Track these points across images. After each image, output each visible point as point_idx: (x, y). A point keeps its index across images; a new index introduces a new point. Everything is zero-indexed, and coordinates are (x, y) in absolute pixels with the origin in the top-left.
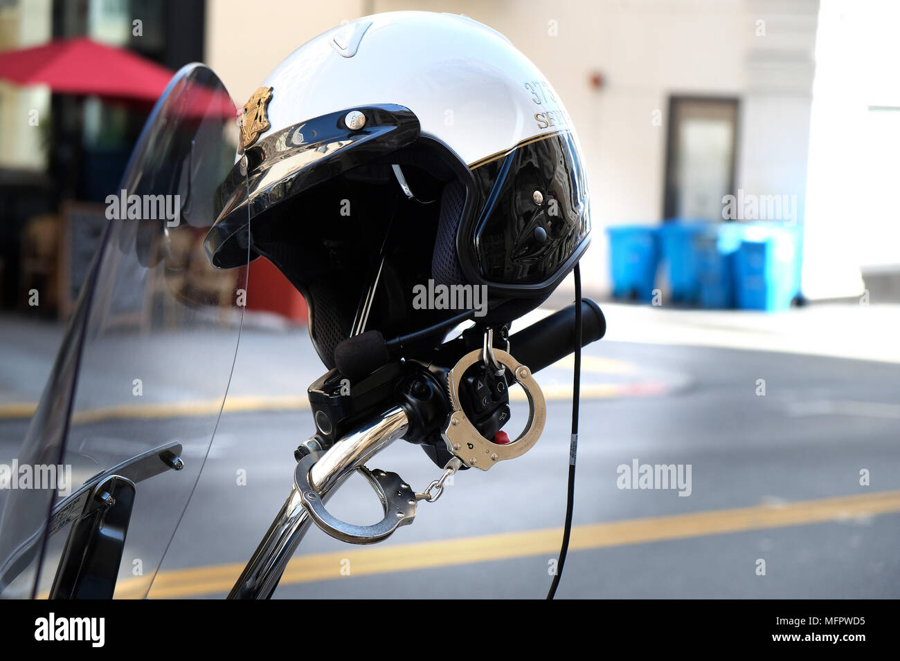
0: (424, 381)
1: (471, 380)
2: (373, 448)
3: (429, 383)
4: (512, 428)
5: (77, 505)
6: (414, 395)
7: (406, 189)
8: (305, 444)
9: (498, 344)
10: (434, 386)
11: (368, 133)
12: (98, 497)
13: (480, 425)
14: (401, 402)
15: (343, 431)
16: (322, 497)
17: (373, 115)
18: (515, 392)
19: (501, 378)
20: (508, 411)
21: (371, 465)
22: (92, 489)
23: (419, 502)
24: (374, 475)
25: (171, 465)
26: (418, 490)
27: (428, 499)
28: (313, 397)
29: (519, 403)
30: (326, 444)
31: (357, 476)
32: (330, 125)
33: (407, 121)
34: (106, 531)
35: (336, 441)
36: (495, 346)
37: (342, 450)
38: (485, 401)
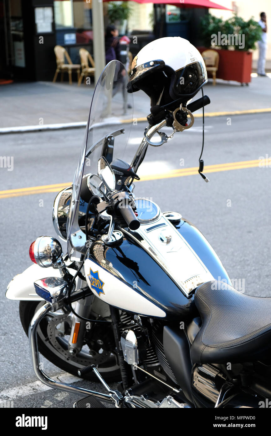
0: (169, 114)
1: (178, 114)
2: (160, 127)
3: (170, 115)
4: (188, 123)
5: (103, 141)
6: (167, 117)
7: (166, 76)
8: (147, 127)
9: (184, 106)
10: (171, 116)
11: (154, 66)
12: (107, 139)
13: (181, 123)
14: (165, 119)
15: (154, 124)
16: (149, 138)
17: (156, 62)
18: (188, 116)
19: (185, 113)
20: (187, 120)
21: (159, 131)
22: (106, 138)
23: (169, 138)
24: (160, 133)
25: (122, 133)
26: (168, 136)
27: (171, 137)
28: (148, 118)
29: (189, 118)
30: (150, 127)
31: (157, 133)
32: (147, 64)
33: (162, 63)
34: (110, 146)
35: (152, 126)
36: (182, 106)
37: (154, 128)
38: (181, 118)
